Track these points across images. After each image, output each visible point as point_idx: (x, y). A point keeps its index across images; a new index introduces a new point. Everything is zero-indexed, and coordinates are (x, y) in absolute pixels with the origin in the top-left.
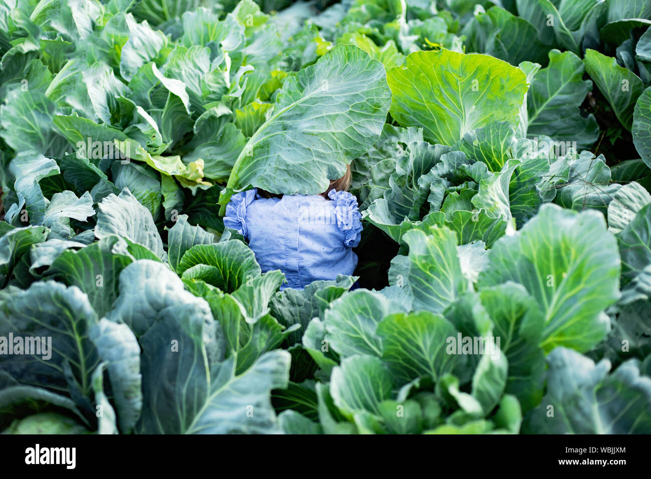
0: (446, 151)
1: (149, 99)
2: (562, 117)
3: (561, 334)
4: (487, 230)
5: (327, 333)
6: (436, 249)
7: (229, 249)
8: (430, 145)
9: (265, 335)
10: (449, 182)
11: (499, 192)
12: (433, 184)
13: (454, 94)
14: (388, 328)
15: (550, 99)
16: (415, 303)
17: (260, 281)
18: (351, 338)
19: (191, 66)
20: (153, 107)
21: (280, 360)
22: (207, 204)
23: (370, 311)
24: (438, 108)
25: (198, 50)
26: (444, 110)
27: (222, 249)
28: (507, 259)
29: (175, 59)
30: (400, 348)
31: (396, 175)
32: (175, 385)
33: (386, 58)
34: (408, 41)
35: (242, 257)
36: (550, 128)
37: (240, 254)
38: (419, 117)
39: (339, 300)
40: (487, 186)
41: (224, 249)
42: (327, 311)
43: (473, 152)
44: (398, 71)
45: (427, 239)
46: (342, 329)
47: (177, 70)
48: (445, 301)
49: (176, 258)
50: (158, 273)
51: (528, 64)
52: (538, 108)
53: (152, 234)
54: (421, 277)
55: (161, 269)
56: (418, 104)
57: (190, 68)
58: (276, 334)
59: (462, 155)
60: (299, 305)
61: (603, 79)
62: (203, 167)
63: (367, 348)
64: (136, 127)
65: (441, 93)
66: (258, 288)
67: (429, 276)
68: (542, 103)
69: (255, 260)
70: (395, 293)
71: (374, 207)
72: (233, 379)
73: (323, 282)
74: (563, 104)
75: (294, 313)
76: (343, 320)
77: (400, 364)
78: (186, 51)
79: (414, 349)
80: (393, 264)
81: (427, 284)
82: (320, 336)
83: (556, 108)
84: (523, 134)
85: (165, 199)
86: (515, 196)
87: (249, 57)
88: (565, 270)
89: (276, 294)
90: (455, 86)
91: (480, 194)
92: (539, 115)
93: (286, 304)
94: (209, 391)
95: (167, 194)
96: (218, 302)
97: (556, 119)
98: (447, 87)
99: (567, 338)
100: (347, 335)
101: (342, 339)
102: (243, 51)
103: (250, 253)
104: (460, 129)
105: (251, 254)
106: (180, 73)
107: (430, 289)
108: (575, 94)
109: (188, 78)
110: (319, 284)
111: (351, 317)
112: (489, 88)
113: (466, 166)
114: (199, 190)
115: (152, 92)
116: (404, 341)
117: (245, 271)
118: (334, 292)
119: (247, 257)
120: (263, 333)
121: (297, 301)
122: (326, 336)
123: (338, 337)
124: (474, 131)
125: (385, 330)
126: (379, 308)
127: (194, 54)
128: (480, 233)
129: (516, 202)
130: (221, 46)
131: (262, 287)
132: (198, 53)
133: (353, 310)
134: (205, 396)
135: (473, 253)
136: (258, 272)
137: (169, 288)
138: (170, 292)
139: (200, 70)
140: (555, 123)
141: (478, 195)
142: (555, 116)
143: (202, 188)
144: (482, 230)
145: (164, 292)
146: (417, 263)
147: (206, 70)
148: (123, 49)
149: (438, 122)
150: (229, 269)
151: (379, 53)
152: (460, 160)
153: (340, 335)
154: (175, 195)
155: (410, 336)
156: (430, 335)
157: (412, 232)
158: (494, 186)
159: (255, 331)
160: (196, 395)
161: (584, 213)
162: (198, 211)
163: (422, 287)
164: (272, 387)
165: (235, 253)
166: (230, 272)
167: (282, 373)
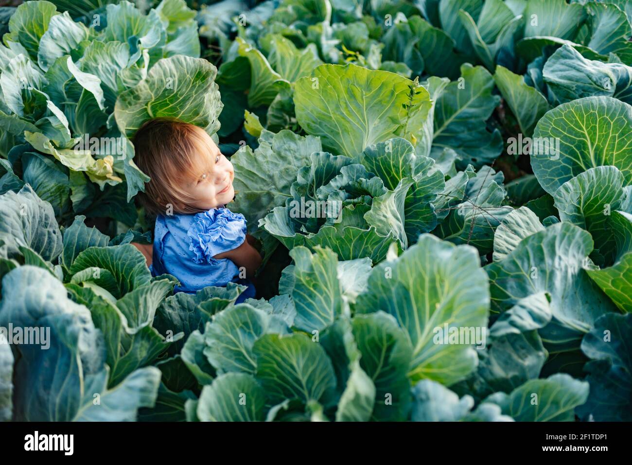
0: (347, 163)
1: (64, 92)
2: (469, 129)
3: (429, 366)
4: (376, 247)
5: (207, 346)
6: (320, 268)
7: (122, 253)
8: (332, 156)
9: (146, 344)
10: (347, 194)
11: (392, 208)
12: (331, 196)
13: (359, 107)
14: (264, 347)
15: (459, 112)
16: (297, 319)
17: (145, 290)
18: (231, 351)
19: (109, 60)
20: (67, 99)
21: (150, 378)
22: (118, 197)
23: (251, 326)
24: (342, 120)
25: (116, 46)
26: (349, 122)
27: (116, 252)
28: (385, 285)
29: (92, 53)
30: (275, 366)
31: (297, 184)
32: (49, 394)
33: (304, 62)
34: (329, 45)
35: (135, 262)
36: (456, 139)
37: (132, 259)
38: (325, 128)
39: (222, 313)
40: (380, 203)
41: (118, 253)
42: (208, 324)
43: (373, 165)
44: (306, 81)
45: (312, 256)
46: (222, 342)
47: (94, 65)
48: (325, 319)
49: (71, 258)
50: (41, 281)
51: (436, 79)
52: (447, 119)
53: (51, 230)
54: (305, 293)
55: (44, 276)
56: (324, 115)
57: (108, 63)
58: (157, 343)
59: (362, 168)
60: (190, 310)
61: (511, 95)
62: (112, 164)
63: (246, 361)
64: (47, 120)
65: (347, 106)
66: (144, 296)
67: (312, 292)
68: (451, 115)
69: (147, 267)
70: (284, 303)
71: (272, 216)
72: (105, 392)
73: (214, 288)
74: (471, 117)
75: (183, 317)
76: (224, 333)
77: (275, 381)
78: (104, 46)
79: (289, 368)
80: (284, 274)
81: (310, 300)
82: (199, 348)
83: (464, 121)
84: (427, 146)
85: (73, 193)
86: (410, 211)
87: (169, 54)
88: (438, 301)
89: (166, 299)
90: (360, 100)
91: (373, 210)
92: (448, 126)
93: (176, 308)
94: (81, 402)
95: (75, 187)
96: (102, 309)
97: (463, 132)
98: (353, 100)
99: (435, 370)
100: (227, 348)
101: (221, 352)
102: (163, 47)
103: (142, 258)
104: (363, 142)
105: (144, 259)
106: (97, 67)
107: (313, 305)
108: (483, 108)
109: (104, 73)
110: (211, 290)
111: (232, 330)
112: (394, 103)
113: (364, 180)
114: (107, 186)
115: (67, 85)
116: (279, 359)
117: (137, 275)
118: (218, 304)
119: (139, 262)
120: (144, 342)
121: (188, 306)
122: (206, 349)
123: (218, 350)
124: (375, 145)
125: (261, 348)
126: (259, 323)
127: (112, 49)
128: (370, 249)
129: (411, 217)
130: (139, 42)
131: (148, 296)
132: (116, 48)
133: (234, 324)
134: (78, 407)
135: (360, 269)
136: (148, 278)
137: (50, 297)
138: (50, 301)
139: (117, 65)
140: (462, 135)
141: (371, 211)
142: (462, 128)
143: (110, 184)
144: (371, 246)
145: (44, 300)
146: (302, 279)
147: (123, 66)
148: (42, 40)
149: (342, 133)
150: (122, 273)
151: (297, 57)
152: (359, 173)
153: (219, 348)
154: (84, 189)
155: (284, 355)
156: (303, 356)
157: (299, 249)
158: (387, 203)
159: (136, 340)
160: (69, 405)
161: (460, 247)
162: (109, 203)
163: (305, 303)
164: (139, 405)
165: (128, 258)
166: (123, 275)
167: (150, 392)
